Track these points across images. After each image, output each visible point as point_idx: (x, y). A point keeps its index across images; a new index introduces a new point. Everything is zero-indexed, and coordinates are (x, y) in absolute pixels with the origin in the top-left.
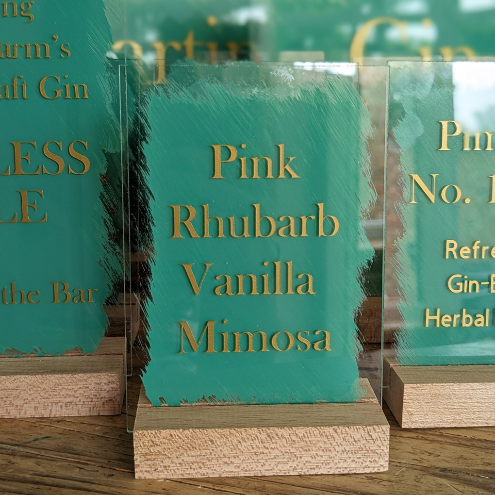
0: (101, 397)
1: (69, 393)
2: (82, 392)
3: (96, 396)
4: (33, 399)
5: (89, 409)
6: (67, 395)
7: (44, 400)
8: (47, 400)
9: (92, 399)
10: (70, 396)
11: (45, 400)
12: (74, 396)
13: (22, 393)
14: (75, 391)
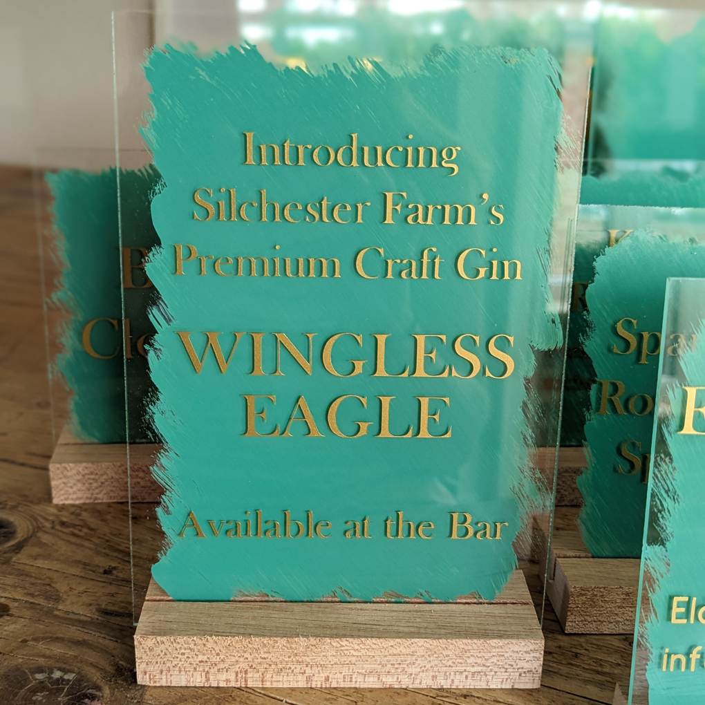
0: (518, 667)
1: (479, 661)
2: (495, 661)
3: (512, 665)
4: (431, 667)
5: (501, 680)
6: (476, 663)
7: (445, 668)
8: (450, 668)
9: (507, 669)
10: (479, 665)
11: (447, 668)
12: (484, 665)
13: (419, 659)
14: (486, 660)
